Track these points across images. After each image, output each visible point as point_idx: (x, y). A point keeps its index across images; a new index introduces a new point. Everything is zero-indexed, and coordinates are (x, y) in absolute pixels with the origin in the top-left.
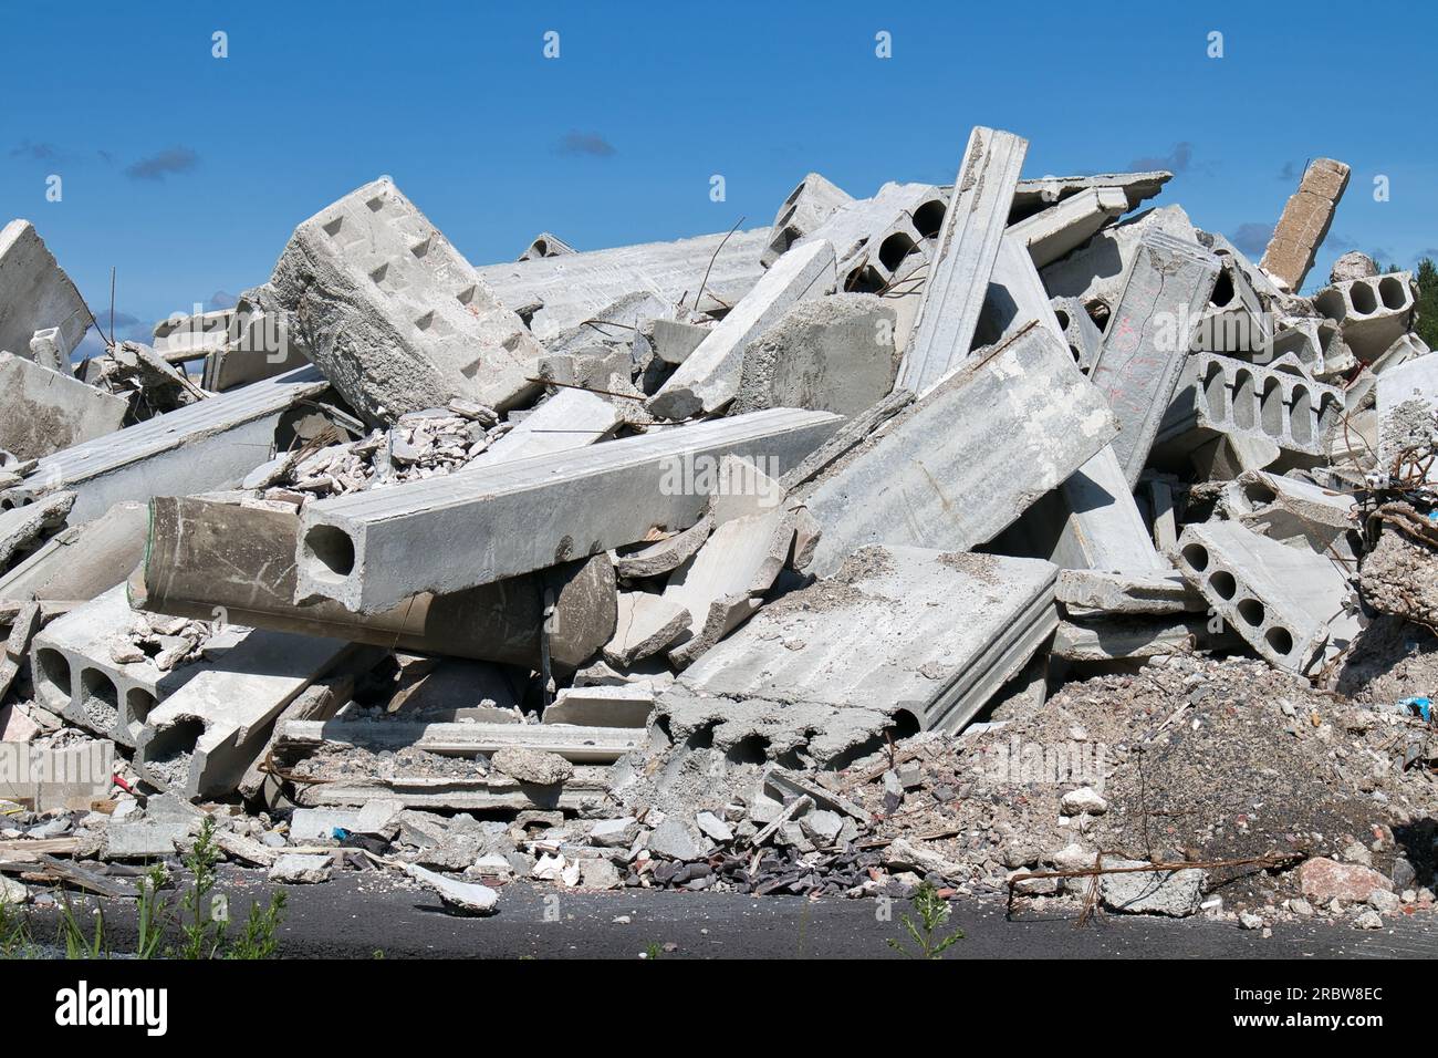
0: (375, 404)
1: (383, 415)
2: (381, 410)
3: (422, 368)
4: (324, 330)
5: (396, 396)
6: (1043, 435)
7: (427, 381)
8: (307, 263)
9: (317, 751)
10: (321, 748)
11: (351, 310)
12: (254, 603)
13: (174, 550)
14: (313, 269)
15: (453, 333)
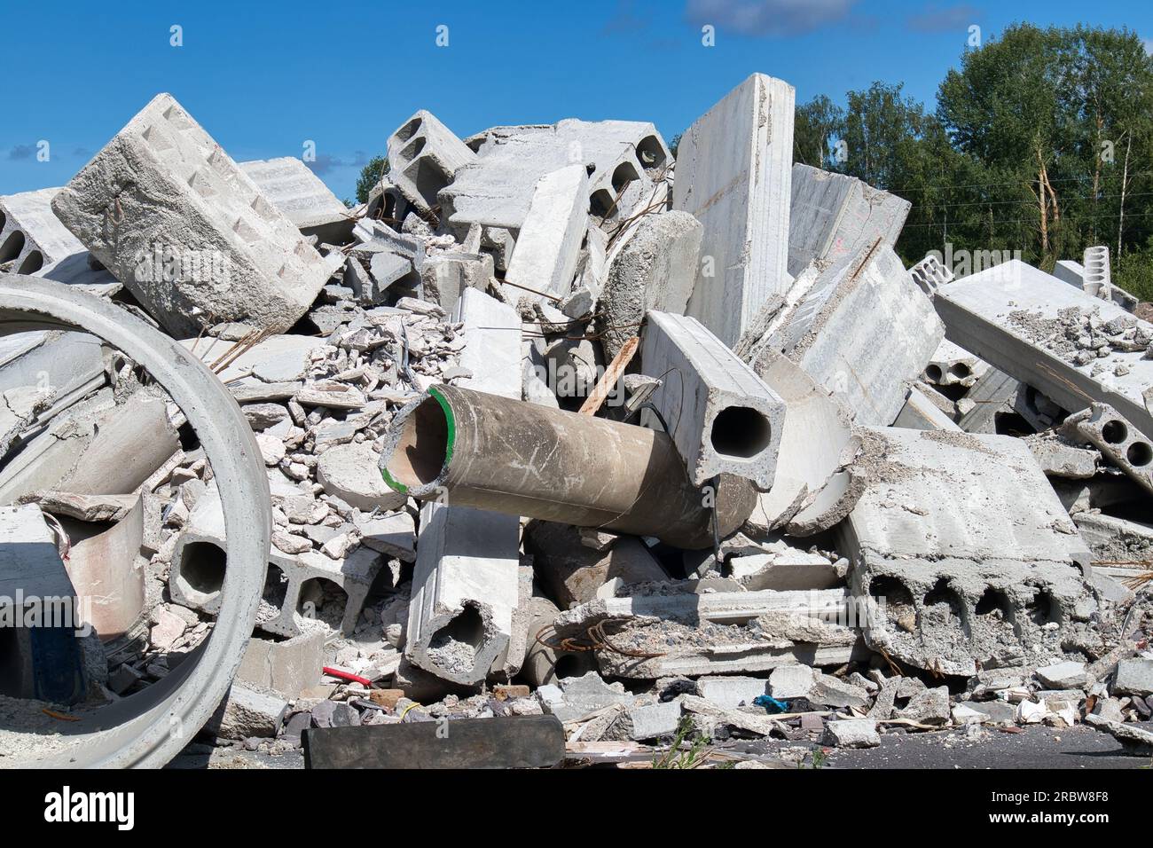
0: (189, 304)
1: (198, 315)
2: (196, 310)
3: (244, 271)
4: (134, 234)
5: (214, 297)
6: (905, 333)
7: (251, 283)
8: (129, 169)
9: (624, 627)
10: (629, 623)
11: (175, 215)
12: (523, 487)
13: (473, 436)
14: (135, 175)
15: (259, 239)
